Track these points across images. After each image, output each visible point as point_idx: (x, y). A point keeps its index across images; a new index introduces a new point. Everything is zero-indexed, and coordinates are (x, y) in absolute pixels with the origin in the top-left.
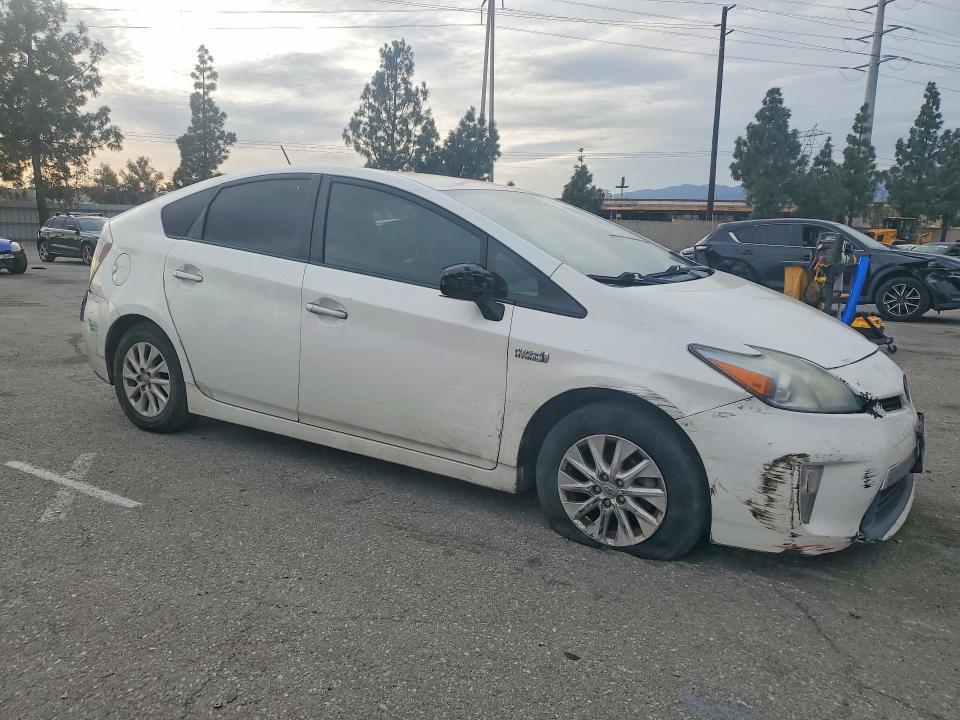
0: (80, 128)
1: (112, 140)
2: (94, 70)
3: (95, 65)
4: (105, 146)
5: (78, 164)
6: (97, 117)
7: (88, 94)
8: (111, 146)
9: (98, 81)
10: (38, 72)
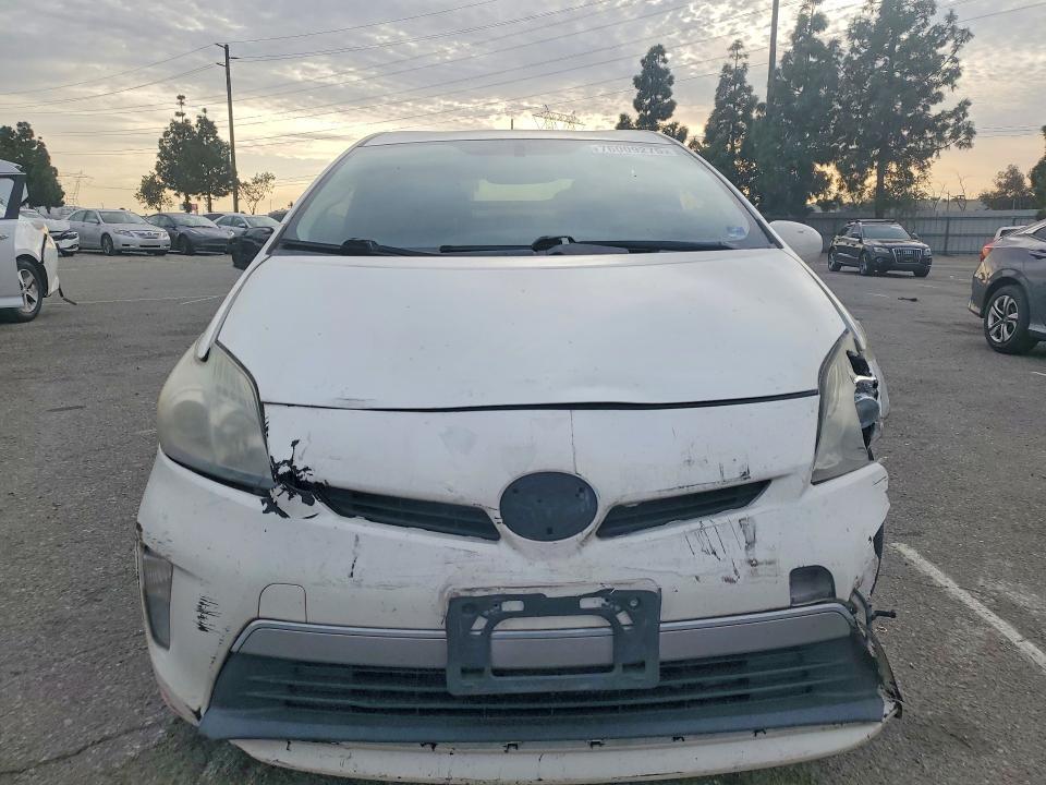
0: (933, 128)
1: (962, 137)
2: (956, 61)
3: (957, 55)
4: (952, 146)
5: (922, 169)
6: (954, 113)
7: (945, 89)
8: (960, 145)
9: (956, 73)
10: (897, 74)
